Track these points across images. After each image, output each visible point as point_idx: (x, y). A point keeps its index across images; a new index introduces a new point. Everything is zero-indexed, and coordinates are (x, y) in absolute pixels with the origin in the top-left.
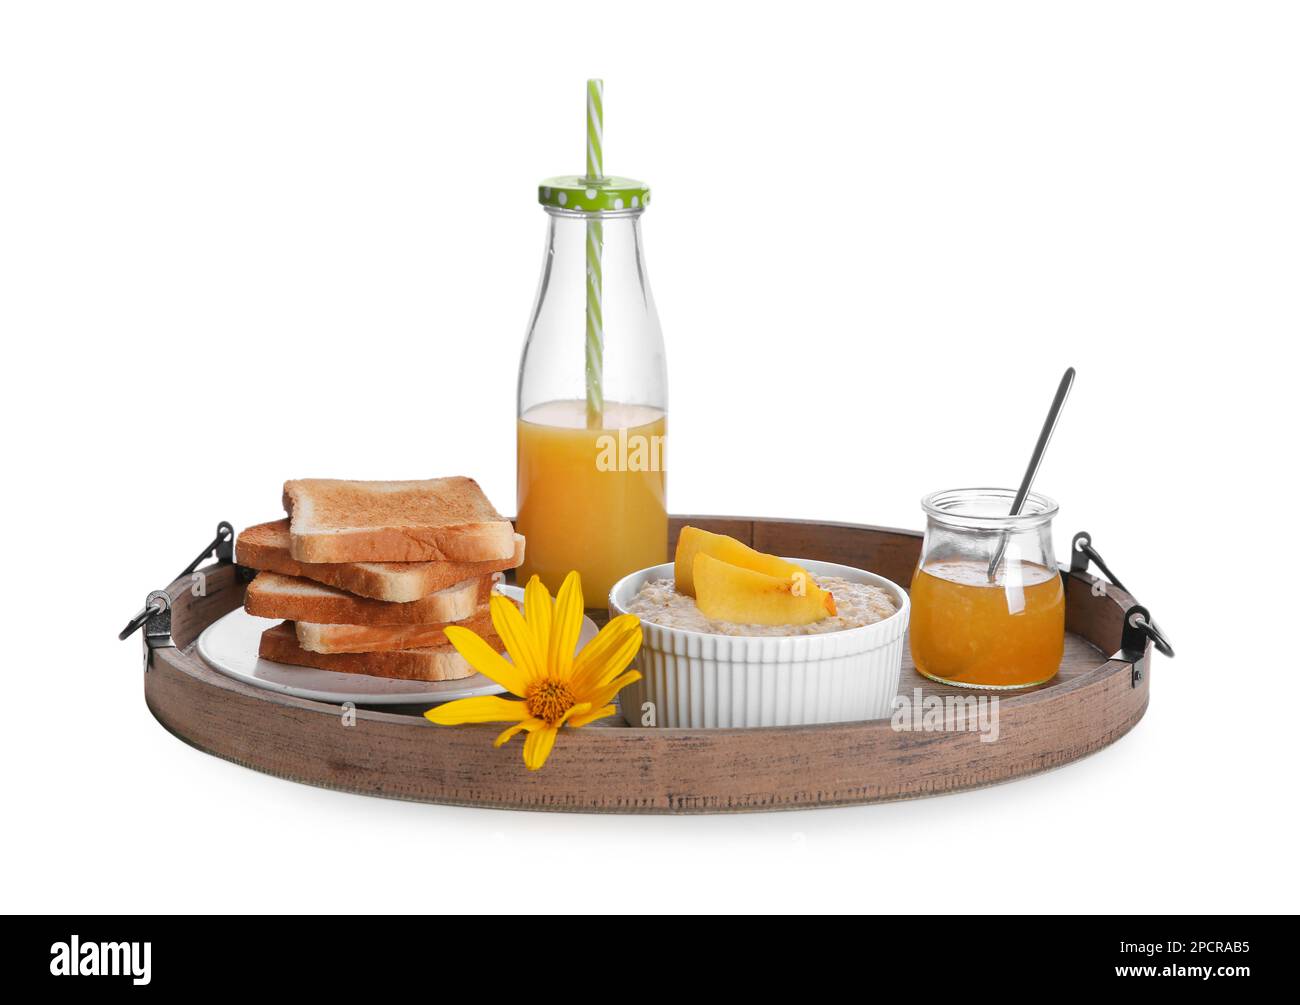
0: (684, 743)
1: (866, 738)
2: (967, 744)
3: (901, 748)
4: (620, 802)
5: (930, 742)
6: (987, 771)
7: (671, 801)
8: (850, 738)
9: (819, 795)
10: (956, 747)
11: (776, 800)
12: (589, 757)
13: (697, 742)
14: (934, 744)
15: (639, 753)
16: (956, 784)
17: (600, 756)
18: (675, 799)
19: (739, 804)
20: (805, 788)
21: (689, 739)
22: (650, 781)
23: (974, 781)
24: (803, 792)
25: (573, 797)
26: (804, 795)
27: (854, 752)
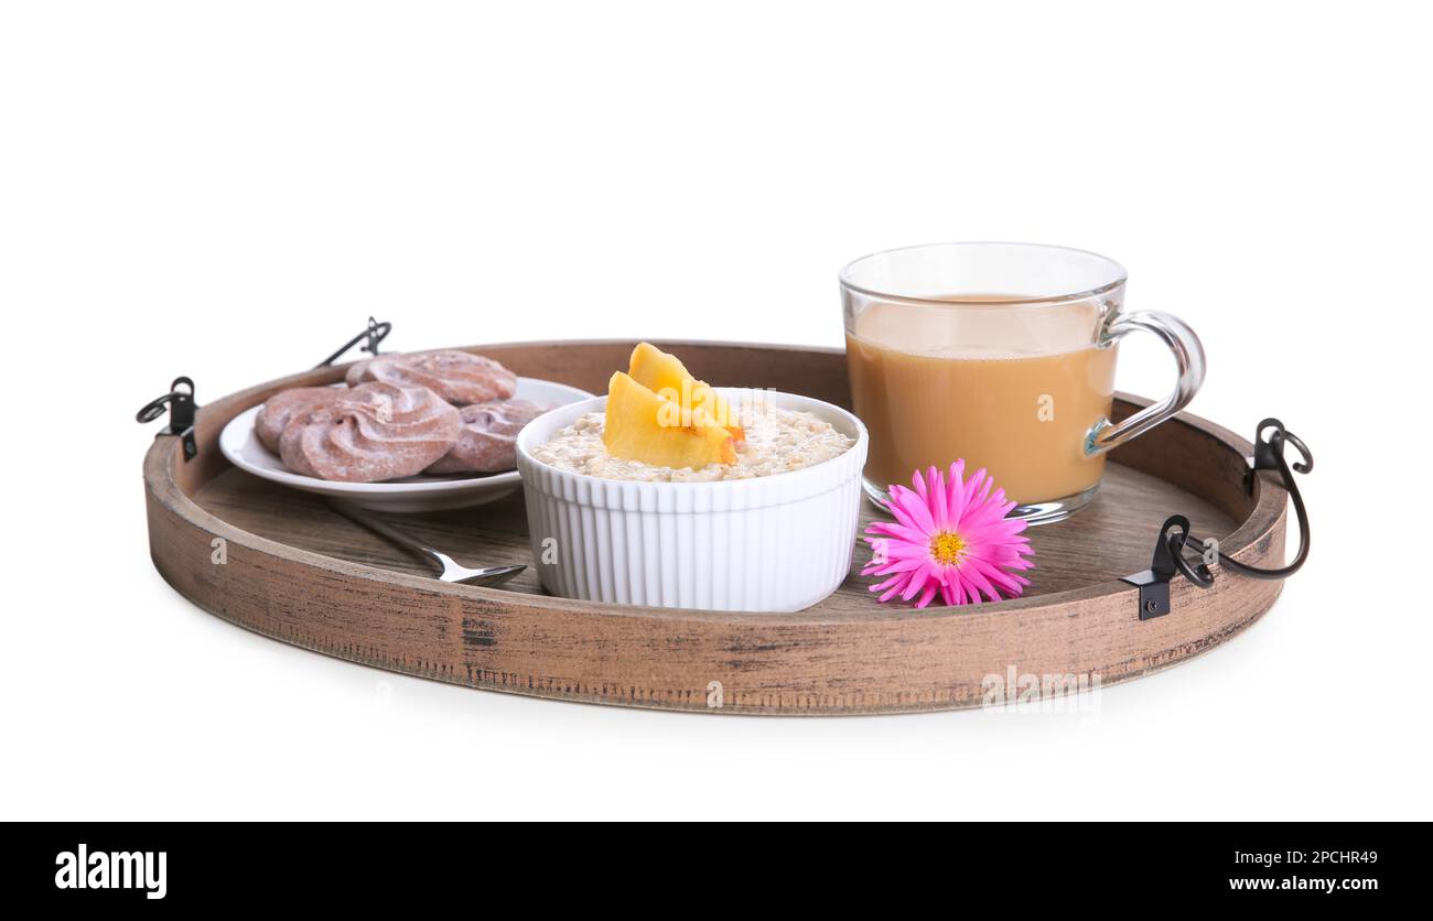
0: (479, 606)
1: (687, 632)
2: (828, 658)
3: (733, 649)
4: (420, 663)
5: (773, 648)
6: (859, 695)
7: (470, 672)
8: (667, 628)
9: (633, 692)
10: (810, 659)
11: (582, 688)
12: (388, 607)
13: (492, 607)
14: (778, 651)
15: (435, 611)
16: (813, 704)
17: (398, 608)
18: (474, 669)
19: (541, 687)
20: (615, 680)
21: (485, 602)
22: (448, 645)
23: (839, 704)
24: (614, 684)
25: (377, 650)
26: (615, 689)
27: (672, 646)
